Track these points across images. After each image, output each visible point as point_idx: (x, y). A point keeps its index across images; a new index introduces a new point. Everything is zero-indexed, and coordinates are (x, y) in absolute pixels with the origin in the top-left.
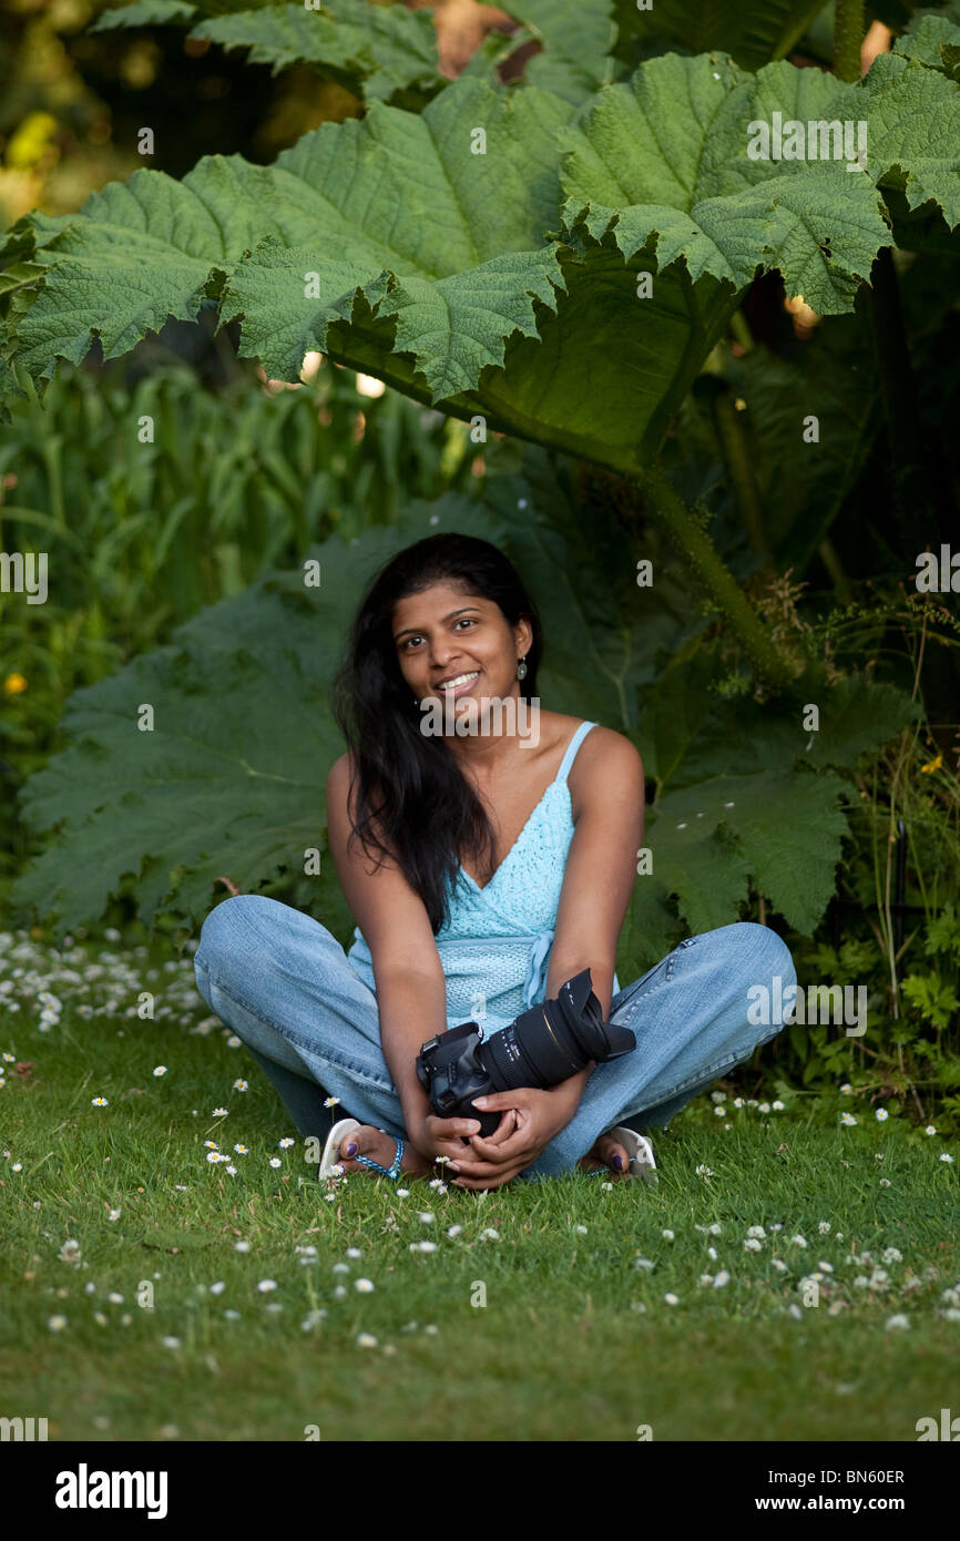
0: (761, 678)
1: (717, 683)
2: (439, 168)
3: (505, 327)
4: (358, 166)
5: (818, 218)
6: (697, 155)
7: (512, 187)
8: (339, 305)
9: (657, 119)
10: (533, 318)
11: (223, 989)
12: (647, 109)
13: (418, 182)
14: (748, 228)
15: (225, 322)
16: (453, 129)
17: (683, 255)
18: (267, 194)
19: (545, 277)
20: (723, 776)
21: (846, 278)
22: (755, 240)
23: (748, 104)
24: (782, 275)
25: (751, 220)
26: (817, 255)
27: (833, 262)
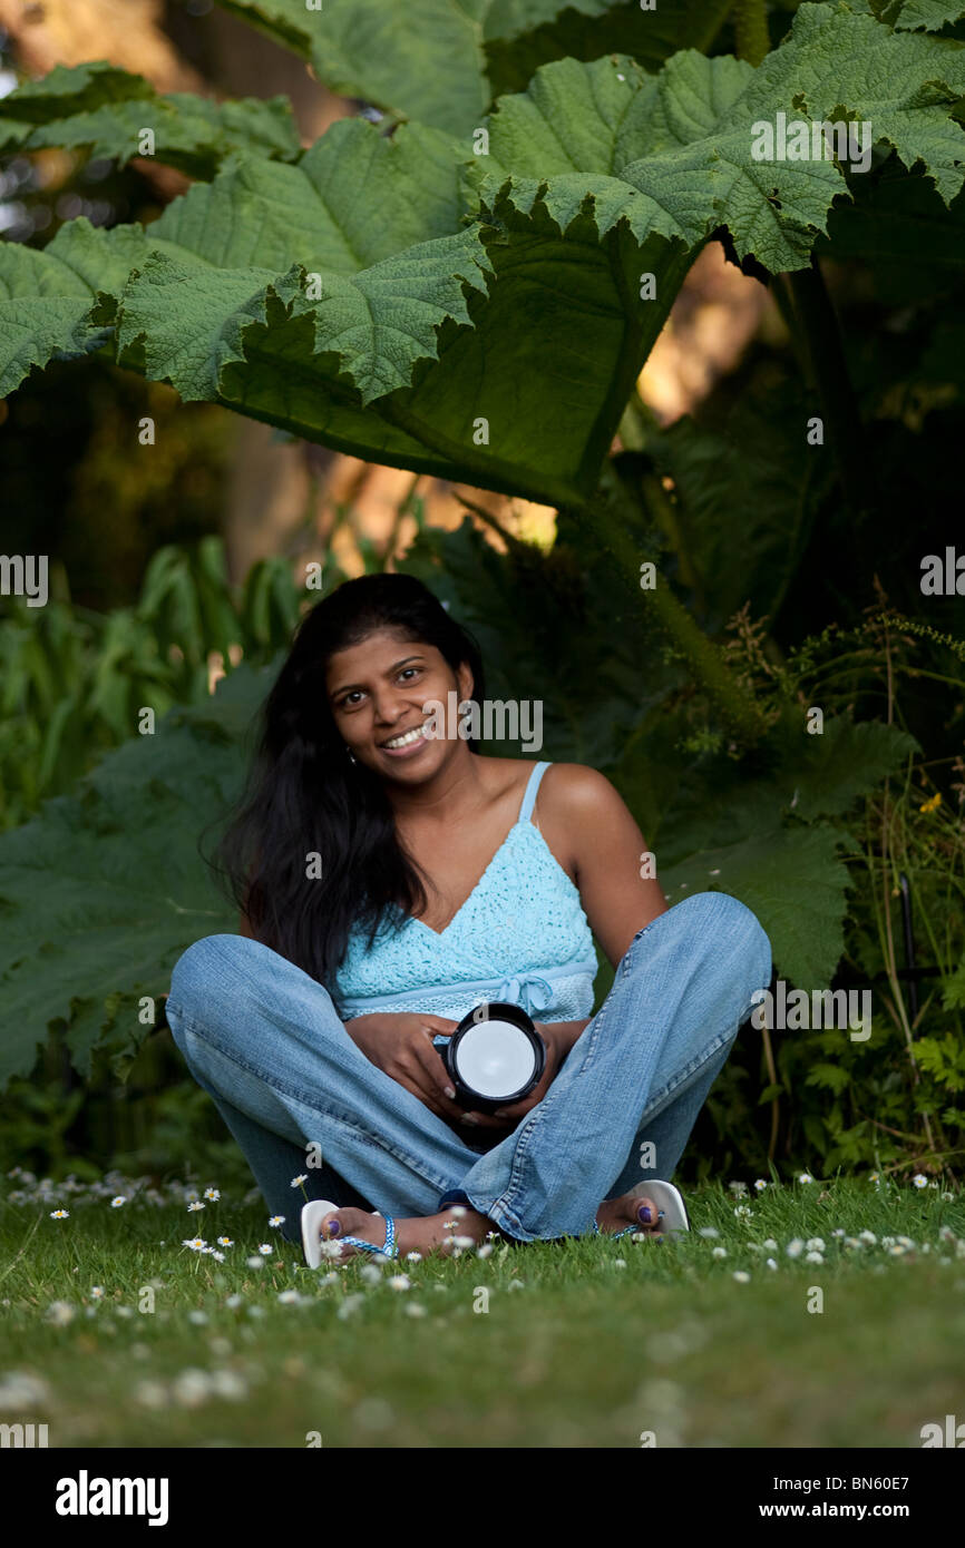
0: (734, 732)
1: (685, 740)
2: (323, 212)
3: (435, 316)
4: (235, 220)
5: (763, 168)
6: (609, 157)
7: (407, 222)
8: (251, 307)
9: (560, 124)
10: (463, 303)
11: (200, 1034)
12: (549, 115)
13: (302, 228)
14: (692, 181)
15: (126, 346)
16: (335, 169)
17: (624, 217)
18: (138, 251)
19: (471, 261)
20: (702, 852)
21: (801, 230)
22: (701, 192)
23: (659, 97)
24: (731, 232)
25: (693, 173)
26: (765, 207)
27: (784, 214)
